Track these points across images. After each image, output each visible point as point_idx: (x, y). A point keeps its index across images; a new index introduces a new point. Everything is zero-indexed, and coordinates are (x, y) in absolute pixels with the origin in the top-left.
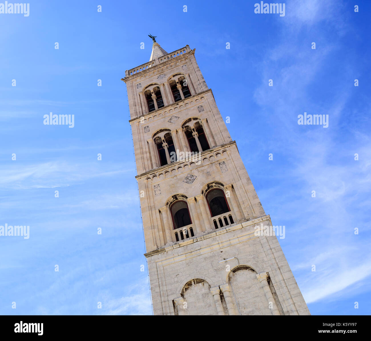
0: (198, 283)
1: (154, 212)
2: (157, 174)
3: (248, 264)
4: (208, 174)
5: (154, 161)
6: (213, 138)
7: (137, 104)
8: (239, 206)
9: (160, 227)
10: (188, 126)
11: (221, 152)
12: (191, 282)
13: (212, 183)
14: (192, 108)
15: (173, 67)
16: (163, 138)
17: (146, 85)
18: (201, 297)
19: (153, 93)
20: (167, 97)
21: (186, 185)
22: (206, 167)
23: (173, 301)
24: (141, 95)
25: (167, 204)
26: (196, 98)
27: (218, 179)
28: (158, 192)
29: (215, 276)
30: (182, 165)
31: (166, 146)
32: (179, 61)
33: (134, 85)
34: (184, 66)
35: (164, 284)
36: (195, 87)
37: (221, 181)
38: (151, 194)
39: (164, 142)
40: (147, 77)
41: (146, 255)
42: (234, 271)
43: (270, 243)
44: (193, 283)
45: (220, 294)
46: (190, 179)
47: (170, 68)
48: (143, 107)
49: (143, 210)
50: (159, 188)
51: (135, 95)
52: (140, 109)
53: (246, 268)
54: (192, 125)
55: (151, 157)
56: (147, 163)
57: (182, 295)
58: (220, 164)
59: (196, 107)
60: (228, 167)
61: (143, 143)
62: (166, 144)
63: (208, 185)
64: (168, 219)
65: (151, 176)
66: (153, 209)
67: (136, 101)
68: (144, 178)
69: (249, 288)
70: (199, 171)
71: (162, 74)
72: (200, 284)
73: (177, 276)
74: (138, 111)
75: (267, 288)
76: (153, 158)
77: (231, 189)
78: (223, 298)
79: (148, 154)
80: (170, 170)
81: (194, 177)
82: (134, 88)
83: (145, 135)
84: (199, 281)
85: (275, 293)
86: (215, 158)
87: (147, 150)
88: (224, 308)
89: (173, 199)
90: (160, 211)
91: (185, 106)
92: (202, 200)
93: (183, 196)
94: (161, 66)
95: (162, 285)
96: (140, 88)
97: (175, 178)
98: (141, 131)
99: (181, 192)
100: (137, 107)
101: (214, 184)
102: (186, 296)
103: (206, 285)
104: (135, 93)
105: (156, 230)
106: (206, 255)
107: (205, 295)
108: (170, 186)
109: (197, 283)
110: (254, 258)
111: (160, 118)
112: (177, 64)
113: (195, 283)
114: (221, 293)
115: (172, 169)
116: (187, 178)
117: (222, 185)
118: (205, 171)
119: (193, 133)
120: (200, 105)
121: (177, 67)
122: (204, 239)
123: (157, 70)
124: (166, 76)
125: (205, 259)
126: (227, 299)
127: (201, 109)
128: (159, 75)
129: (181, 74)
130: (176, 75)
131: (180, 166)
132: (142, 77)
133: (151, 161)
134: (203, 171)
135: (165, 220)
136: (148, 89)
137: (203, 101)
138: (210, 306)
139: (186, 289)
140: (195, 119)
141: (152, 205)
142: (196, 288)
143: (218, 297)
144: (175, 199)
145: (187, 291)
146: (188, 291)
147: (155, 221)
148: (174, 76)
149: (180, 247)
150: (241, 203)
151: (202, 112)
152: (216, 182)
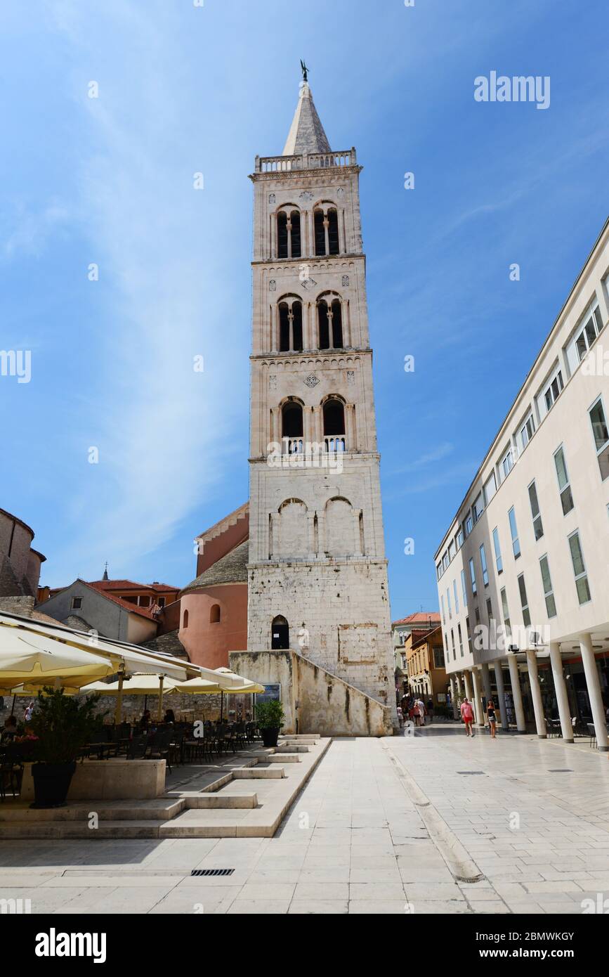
1: (264, 410)
2: (276, 362)
3: (347, 497)
4: (333, 382)
5: (274, 340)
6: (350, 333)
7: (265, 234)
8: (354, 432)
9: (269, 431)
10: (324, 301)
11: (353, 357)
12: (290, 499)
13: (334, 394)
14: (336, 275)
15: (325, 185)
16: (290, 307)
17: (282, 203)
18: (296, 516)
19: (289, 218)
20: (307, 238)
21: (305, 388)
22: (333, 372)
23: (270, 514)
24: (273, 219)
25: (281, 404)
26: (343, 261)
27: (341, 393)
28: (273, 386)
29: (313, 501)
30: (307, 360)
31: (293, 319)
32: (336, 177)
33: (265, 193)
34: (341, 190)
35: (264, 496)
36: (347, 240)
37: (344, 396)
38: (264, 387)
39: (291, 313)
40: (286, 187)
41: (250, 461)
42: (333, 499)
43: (373, 483)
44: (292, 501)
45: (314, 519)
46: (312, 381)
47: (321, 185)
48: (273, 243)
49: (253, 405)
50: (275, 381)
51: (265, 215)
52: (269, 244)
53: (344, 499)
54: (329, 300)
55: (271, 331)
56: (266, 340)
57: (279, 511)
58: (348, 373)
59: (340, 276)
60: (355, 380)
61: (265, 306)
62: (293, 317)
63: (329, 395)
64: (279, 422)
65: (268, 362)
66: (264, 407)
67: (265, 227)
68: (260, 362)
69: (342, 519)
70: (323, 375)
71: (308, 190)
72: (298, 504)
73: (279, 491)
74: (265, 248)
75: (357, 524)
76: (274, 334)
77: (352, 409)
78: (316, 522)
79: (269, 327)
80: (291, 361)
81: (317, 381)
82: (265, 201)
83: (270, 294)
84: (298, 501)
85: (363, 529)
86: (344, 364)
87: (269, 320)
88: (315, 532)
89: (288, 399)
90: (271, 411)
91: (328, 268)
92: (319, 413)
93: (300, 400)
94: (309, 175)
95: (262, 497)
96: (273, 204)
97: (295, 373)
98: (265, 286)
99: (299, 394)
100: (265, 239)
101: (335, 396)
102: (282, 511)
103: (304, 506)
104: (265, 212)
105: (264, 433)
106: (310, 477)
107: (301, 515)
108: (288, 382)
109: (295, 503)
110: (354, 492)
111: (292, 274)
112: (332, 181)
114: (316, 517)
115: (294, 360)
116: (308, 379)
117: (345, 401)
118: (330, 377)
119: (328, 311)
120: (346, 274)
121: (331, 188)
123: (302, 180)
124: (313, 198)
125: (309, 480)
126: (320, 525)
127: (345, 280)
128: (303, 190)
129: (333, 203)
130: (327, 201)
131: (304, 360)
132: (279, 182)
133: (271, 337)
134: (328, 375)
135: (275, 424)
136: (284, 209)
137: (351, 269)
138: (303, 527)
139: (284, 506)
140: (335, 293)
141: (264, 401)
142: (294, 507)
143: (312, 521)
144: (290, 400)
146: (285, 508)
147: (264, 422)
148: (323, 202)
150: (358, 431)
151: (346, 288)
152: (339, 395)
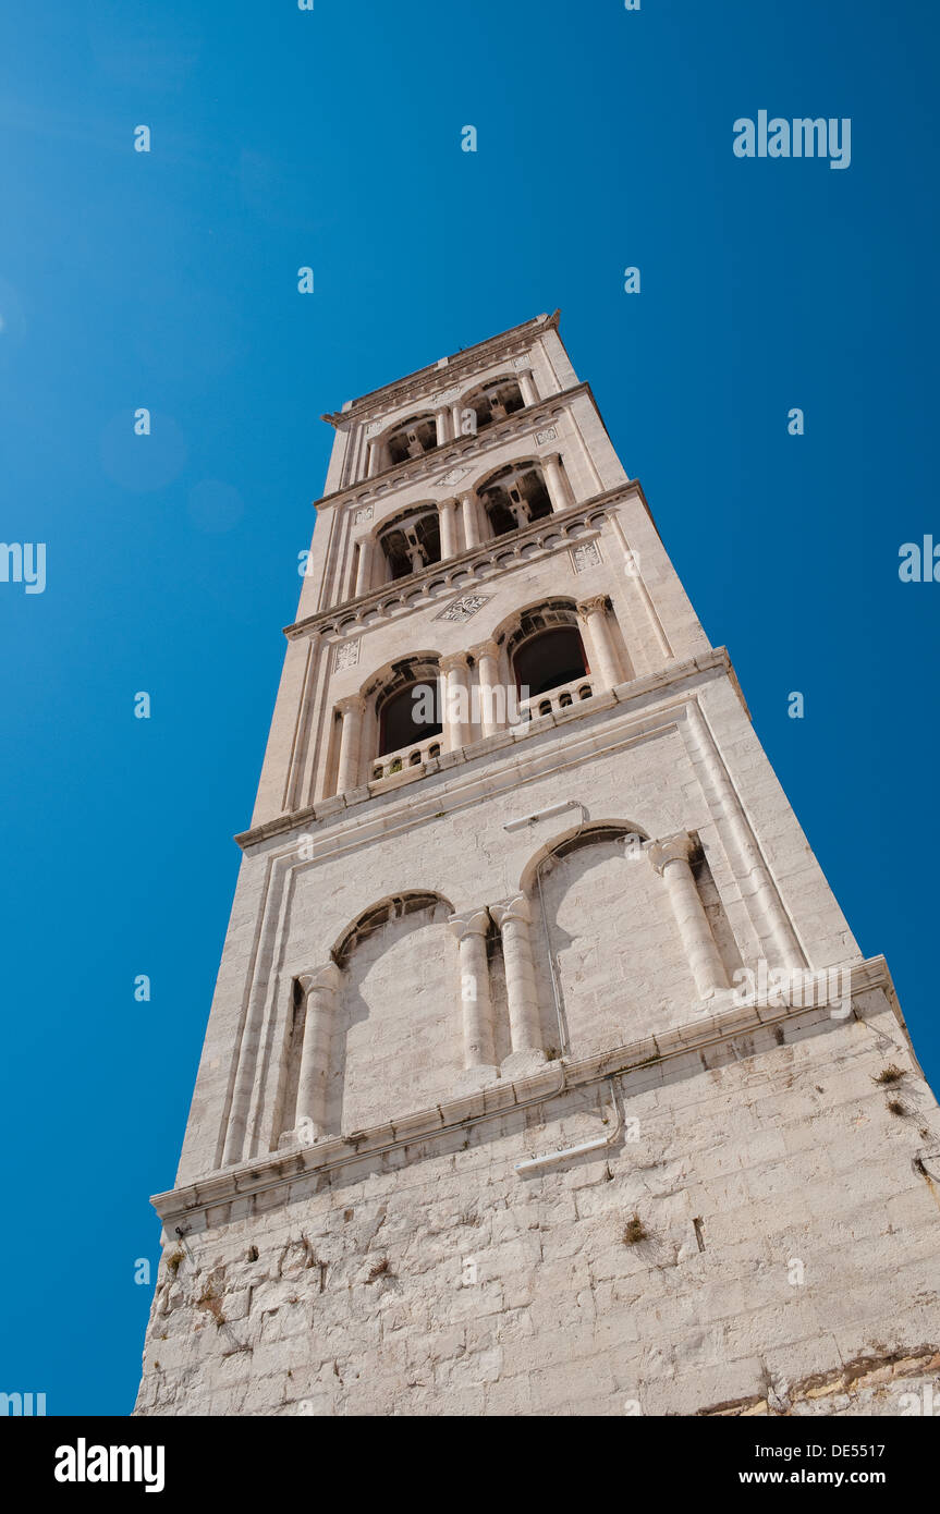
0: (411, 910)
1: (314, 716)
2: (359, 613)
3: (620, 816)
4: (530, 583)
5: (362, 586)
6: (570, 495)
7: (353, 466)
8: (619, 654)
9: (325, 757)
10: (498, 488)
12: (384, 909)
13: (539, 607)
14: (520, 440)
15: (487, 367)
16: (410, 532)
17: (396, 424)
19: (413, 439)
21: (446, 627)
22: (528, 568)
23: (297, 981)
24: (373, 446)
25: (371, 691)
26: (536, 413)
28: (346, 661)
29: (475, 876)
30: (447, 576)
31: (420, 552)
32: (509, 350)
33: (359, 427)
34: (521, 359)
37: (569, 596)
38: (321, 670)
39: (414, 543)
40: (405, 403)
42: (563, 851)
43: (717, 735)
45: (486, 938)
46: (465, 608)
47: (478, 371)
50: (354, 650)
51: (356, 447)
53: (613, 835)
54: (511, 482)
55: (354, 578)
56: (338, 593)
57: (340, 959)
58: (574, 552)
61: (341, 550)
62: (421, 547)
63: (523, 614)
64: (362, 730)
65: (336, 622)
66: (316, 708)
67: (354, 459)
68: (312, 630)
70: (499, 584)
72: (422, 913)
73: (335, 892)
75: (682, 889)
76: (361, 579)
77: (600, 613)
78: (497, 949)
79: (349, 571)
80: (403, 593)
81: (481, 601)
83: (356, 528)
84: (418, 903)
85: (716, 905)
86: (558, 541)
87: (350, 564)
88: (493, 984)
89: (394, 674)
90: (338, 714)
91: (500, 439)
92: (492, 659)
93: (431, 661)
94: (451, 371)
96: (376, 431)
97: (415, 614)
98: (344, 522)
99: (423, 647)
100: (353, 472)
102: (353, 961)
103: (440, 912)
105: (306, 765)
106: (461, 813)
108: (392, 637)
109: (407, 913)
110: (646, 793)
112: (501, 359)
113: (398, 914)
114: (490, 928)
115: (413, 589)
116: (455, 607)
117: (572, 606)
118: (521, 580)
119: (511, 504)
121: (499, 365)
122: (467, 761)
123: (437, 382)
124: (461, 390)
125: (459, 821)
126: (509, 947)
129: (507, 380)
130: (493, 385)
132: (389, 405)
133: (353, 587)
134: (514, 579)
136: (399, 432)
137: (556, 418)
139: (361, 938)
140: (524, 464)
141: (316, 696)
142: (401, 930)
143: (475, 944)
144: (403, 676)
145: (364, 944)
146: (366, 943)
147: (311, 739)
148: (486, 387)
149: (371, 798)
151: (548, 443)
152: (553, 601)
